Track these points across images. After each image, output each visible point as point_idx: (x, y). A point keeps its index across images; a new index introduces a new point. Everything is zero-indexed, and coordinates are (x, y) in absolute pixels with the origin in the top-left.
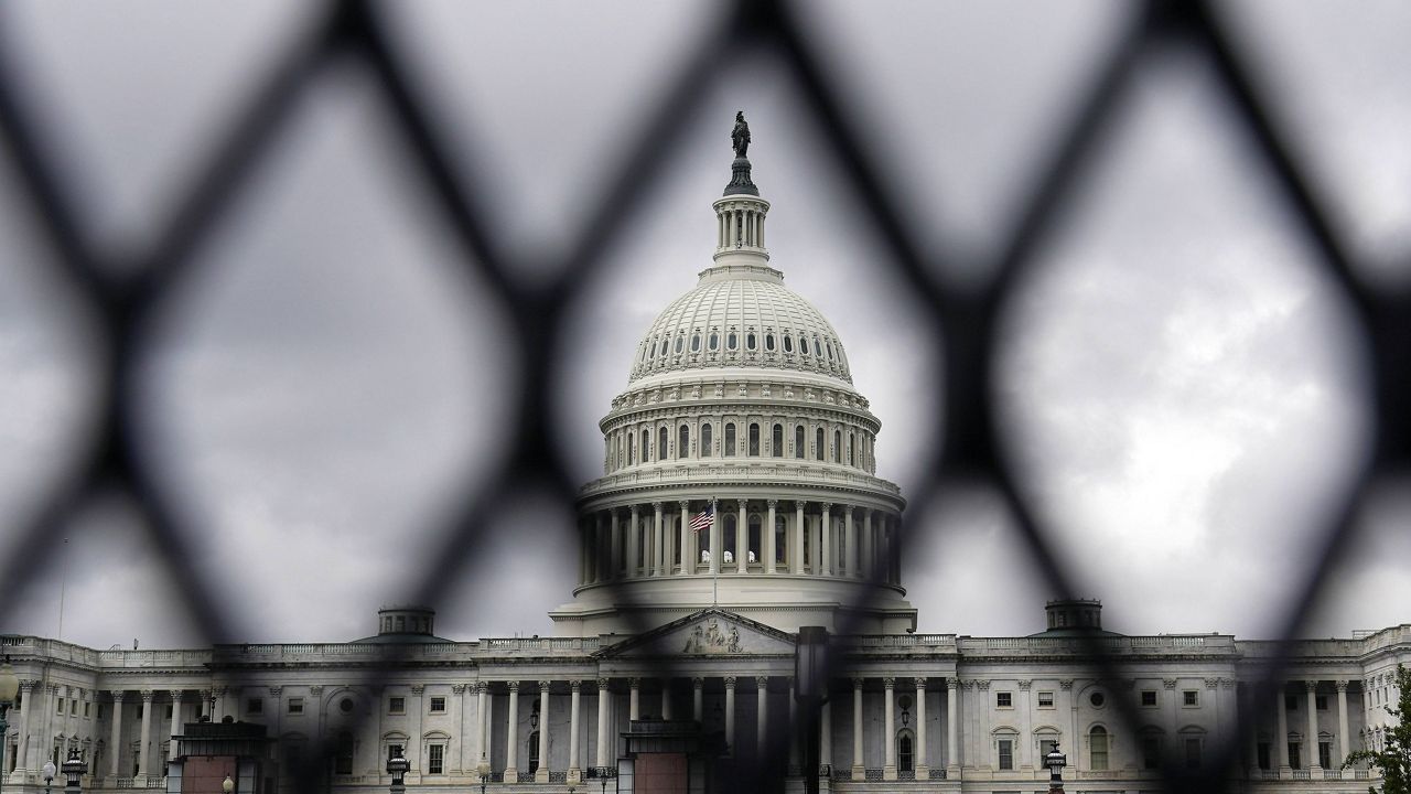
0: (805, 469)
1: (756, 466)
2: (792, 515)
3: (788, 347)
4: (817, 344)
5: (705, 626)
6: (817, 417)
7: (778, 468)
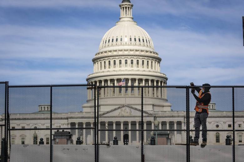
0: (144, 71)
1: (133, 70)
2: (142, 82)
3: (140, 41)
4: (146, 40)
5: (123, 109)
6: (147, 58)
7: (138, 70)
